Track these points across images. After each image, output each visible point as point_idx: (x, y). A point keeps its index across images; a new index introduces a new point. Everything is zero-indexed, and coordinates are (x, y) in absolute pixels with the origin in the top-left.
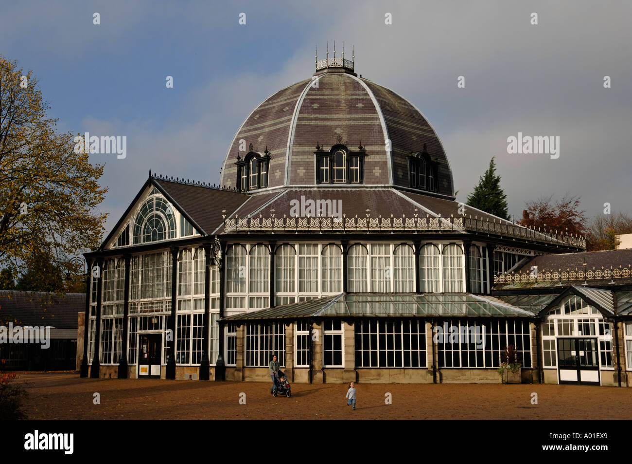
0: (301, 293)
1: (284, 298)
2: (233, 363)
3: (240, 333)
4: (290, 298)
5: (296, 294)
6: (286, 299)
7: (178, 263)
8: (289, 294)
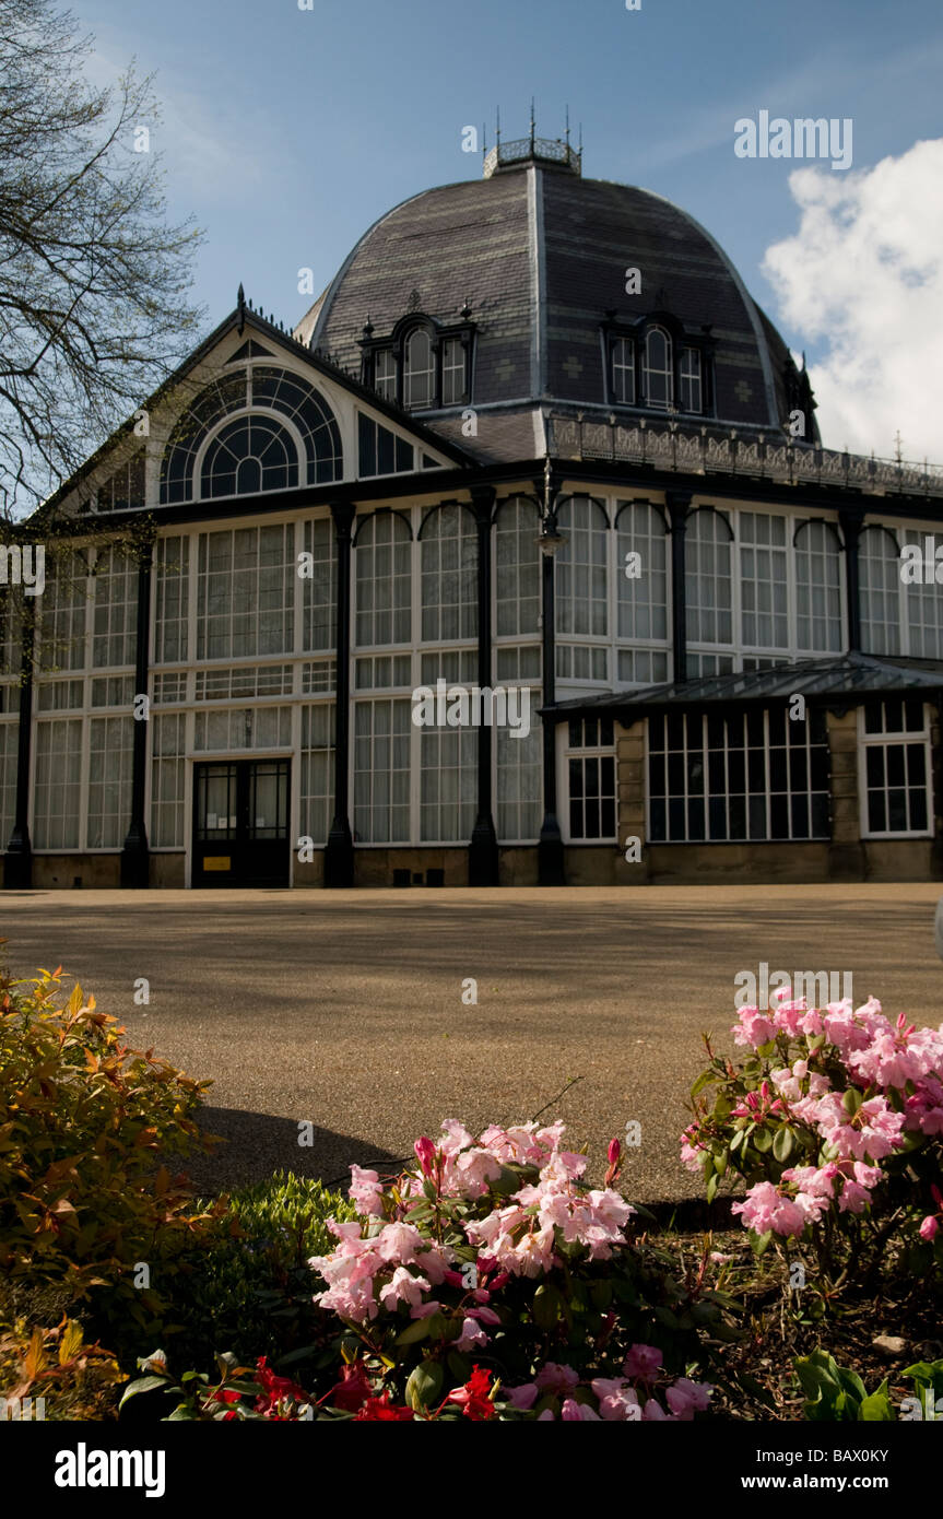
0: (748, 648)
1: (705, 658)
2: (592, 833)
3: (631, 746)
4: (721, 658)
5: (738, 651)
6: (709, 659)
7: (353, 552)
8: (718, 647)
